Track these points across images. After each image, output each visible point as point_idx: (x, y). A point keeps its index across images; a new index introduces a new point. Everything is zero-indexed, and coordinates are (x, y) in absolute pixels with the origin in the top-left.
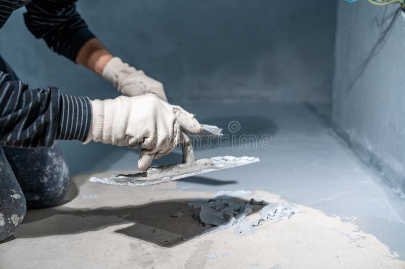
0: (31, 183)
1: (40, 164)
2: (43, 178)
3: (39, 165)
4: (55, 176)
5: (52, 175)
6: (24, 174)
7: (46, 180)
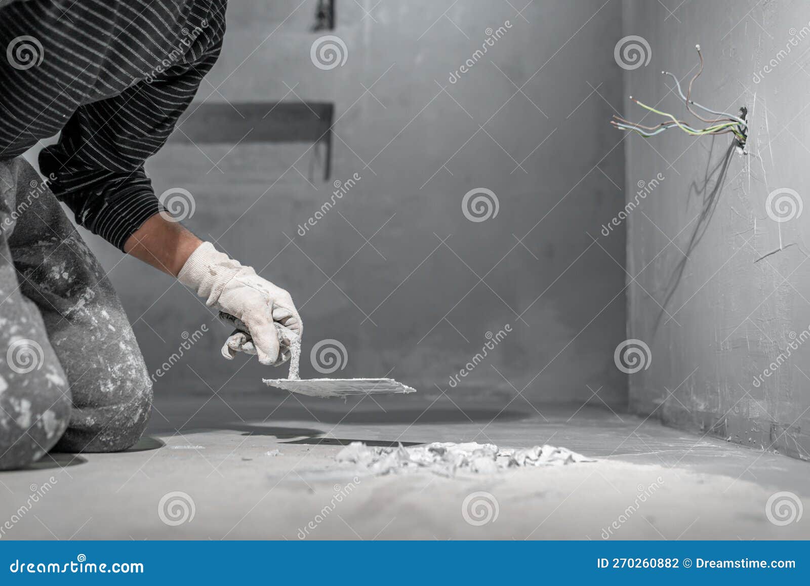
0: (83, 391)
1: (103, 359)
2: (105, 385)
3: (101, 360)
4: (129, 384)
5: (123, 381)
6: (73, 372)
7: (112, 389)
